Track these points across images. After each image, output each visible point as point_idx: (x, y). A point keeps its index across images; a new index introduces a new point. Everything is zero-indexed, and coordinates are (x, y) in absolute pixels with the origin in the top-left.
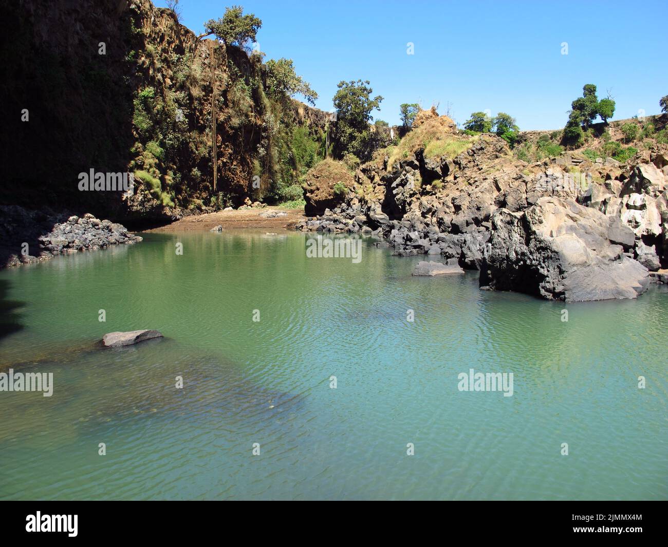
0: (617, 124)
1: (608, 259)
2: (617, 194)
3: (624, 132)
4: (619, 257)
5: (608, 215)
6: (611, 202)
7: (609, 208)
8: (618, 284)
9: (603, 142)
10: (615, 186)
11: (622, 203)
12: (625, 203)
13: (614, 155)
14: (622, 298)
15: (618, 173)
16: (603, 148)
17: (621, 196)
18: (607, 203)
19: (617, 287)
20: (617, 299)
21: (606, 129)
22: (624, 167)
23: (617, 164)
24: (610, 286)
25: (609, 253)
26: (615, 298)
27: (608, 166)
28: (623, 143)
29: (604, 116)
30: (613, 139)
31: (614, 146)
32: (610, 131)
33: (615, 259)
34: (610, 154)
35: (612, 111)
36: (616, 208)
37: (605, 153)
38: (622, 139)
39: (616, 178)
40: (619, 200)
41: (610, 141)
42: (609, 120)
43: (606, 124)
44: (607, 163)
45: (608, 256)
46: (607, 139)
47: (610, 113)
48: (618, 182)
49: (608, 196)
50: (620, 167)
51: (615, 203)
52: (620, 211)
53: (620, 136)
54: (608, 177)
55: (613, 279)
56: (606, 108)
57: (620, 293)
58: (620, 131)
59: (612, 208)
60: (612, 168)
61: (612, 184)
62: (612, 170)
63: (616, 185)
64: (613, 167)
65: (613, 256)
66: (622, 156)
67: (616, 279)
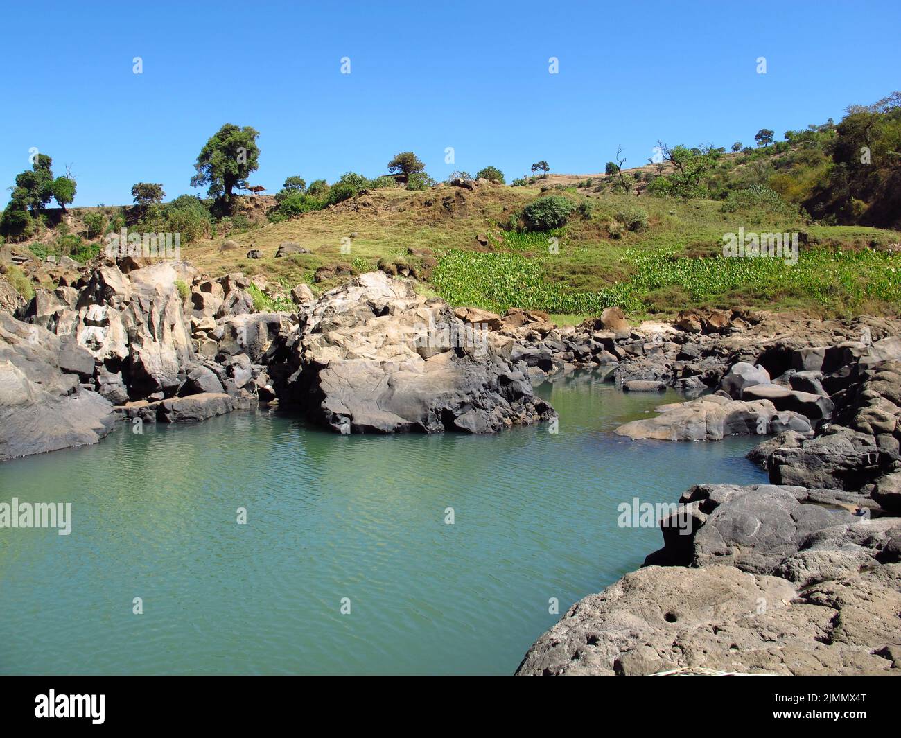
0: (78, 213)
1: (59, 393)
2: (72, 306)
3: (87, 224)
4: (74, 391)
5: (60, 334)
6: (64, 316)
7: (61, 325)
8: (73, 427)
9: (60, 235)
10: (69, 295)
11: (78, 317)
12: (82, 317)
13: (74, 253)
14: (80, 444)
15: (76, 277)
16: (59, 243)
17: (78, 308)
18: (59, 317)
19: (72, 431)
20: (72, 448)
21: (64, 217)
22: (83, 269)
23: (76, 265)
24: (63, 430)
25: (60, 386)
26: (70, 447)
27: (63, 268)
28: (85, 238)
29: (62, 201)
30: (73, 232)
31: (74, 241)
32: (70, 221)
33: (69, 393)
34: (69, 251)
35: (73, 194)
36: (71, 323)
37: (62, 250)
38: (85, 233)
39: (73, 285)
40: (75, 314)
41: (68, 234)
42: (68, 206)
43: (63, 211)
44: (62, 264)
45: (59, 390)
46: (65, 231)
47: (69, 196)
48: (73, 290)
49: (60, 307)
50: (78, 269)
51: (69, 317)
52: (76, 329)
53: (82, 229)
54: (63, 282)
55: (66, 421)
56: (64, 190)
57: (76, 438)
58: (82, 222)
59: (65, 325)
60: (69, 271)
61: (65, 292)
62: (68, 273)
63: (71, 293)
64: (70, 269)
65: (65, 389)
66: (84, 254)
67: (70, 421)
